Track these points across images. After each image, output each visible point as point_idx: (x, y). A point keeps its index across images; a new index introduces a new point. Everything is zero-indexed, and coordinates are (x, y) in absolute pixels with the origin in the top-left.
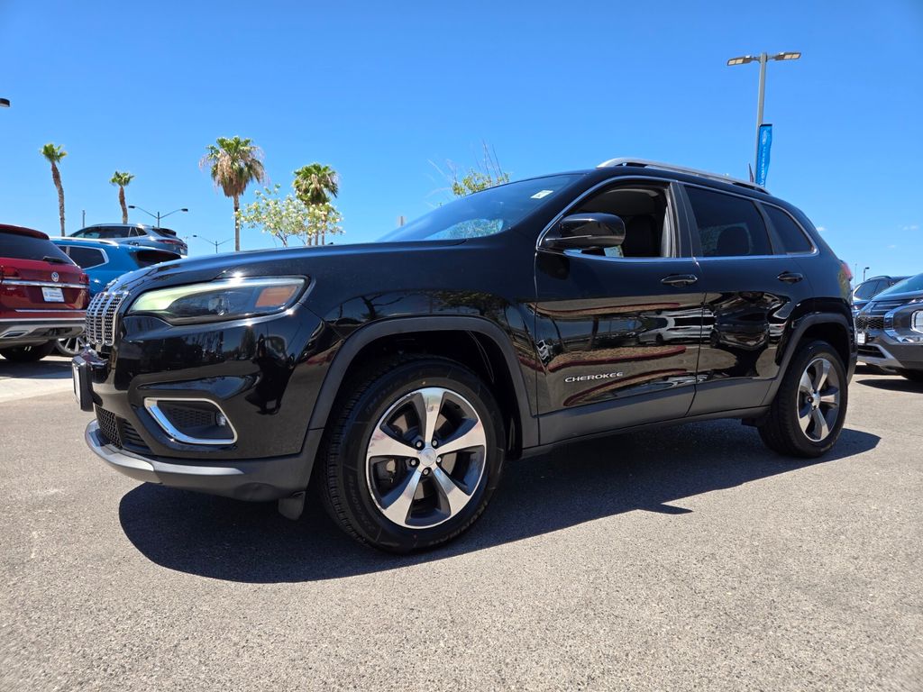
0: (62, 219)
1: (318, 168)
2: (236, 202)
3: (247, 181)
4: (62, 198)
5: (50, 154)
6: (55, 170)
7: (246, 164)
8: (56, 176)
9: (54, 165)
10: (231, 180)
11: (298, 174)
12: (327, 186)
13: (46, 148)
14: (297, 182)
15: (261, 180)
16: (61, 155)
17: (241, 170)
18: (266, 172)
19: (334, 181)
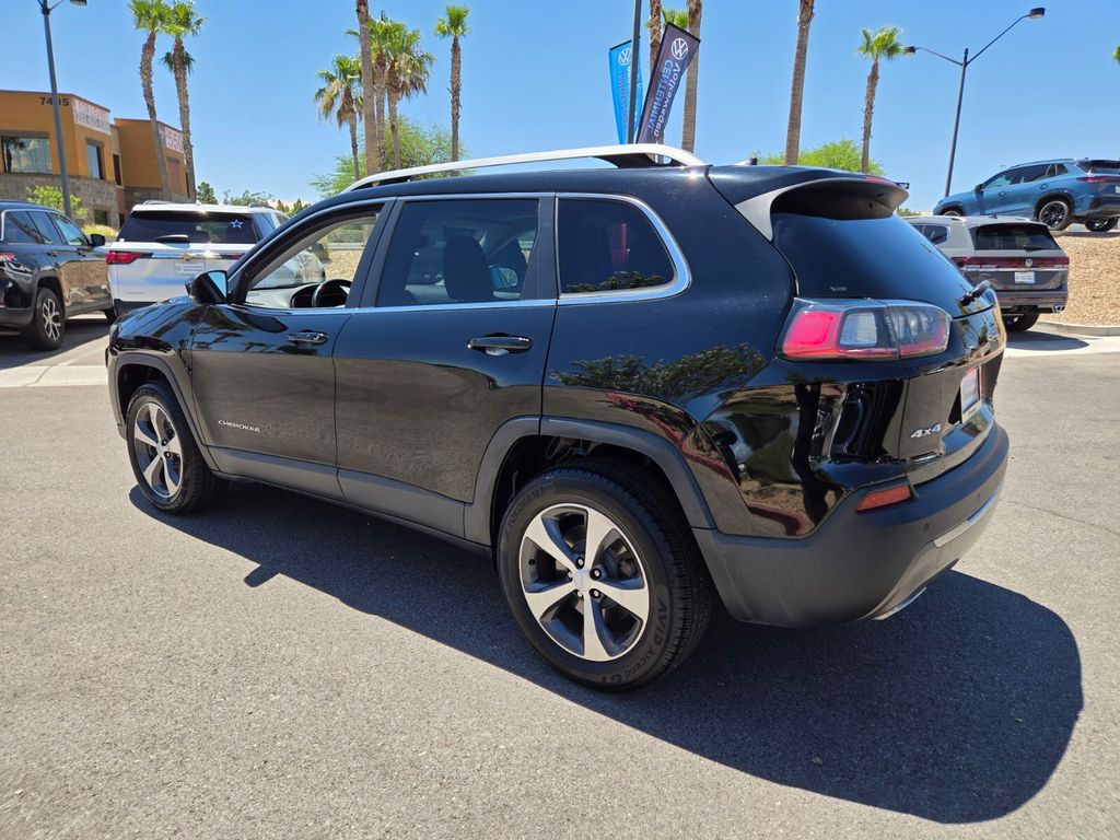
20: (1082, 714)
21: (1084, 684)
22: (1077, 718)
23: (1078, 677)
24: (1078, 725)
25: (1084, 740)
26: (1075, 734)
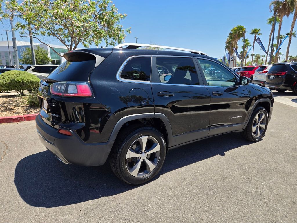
20: (14, 180)
21: (15, 187)
22: (15, 178)
23: (17, 188)
24: (14, 177)
25: (12, 175)
26: (14, 175)
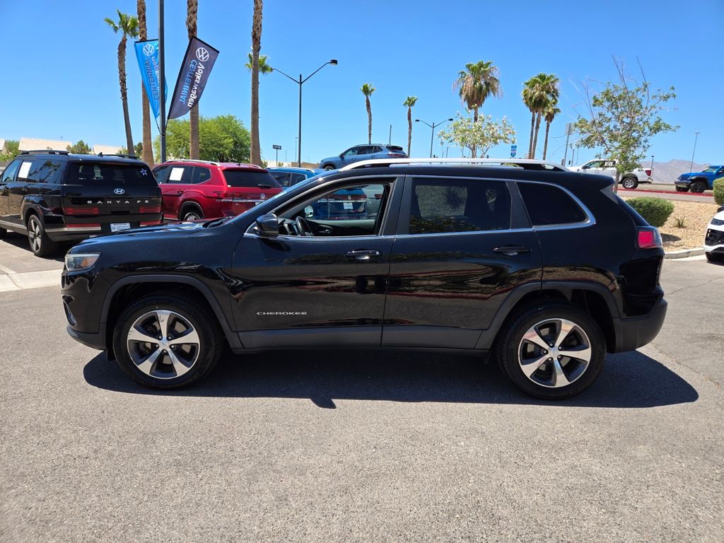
0: (370, 134)
1: (542, 78)
2: (476, 114)
3: (486, 95)
4: (370, 120)
5: (366, 91)
6: (368, 101)
7: (485, 83)
8: (368, 105)
9: (367, 97)
10: (473, 96)
11: (527, 84)
12: (548, 92)
13: (364, 87)
14: (525, 91)
15: (496, 93)
16: (372, 90)
17: (481, 87)
18: (501, 87)
19: (556, 87)
